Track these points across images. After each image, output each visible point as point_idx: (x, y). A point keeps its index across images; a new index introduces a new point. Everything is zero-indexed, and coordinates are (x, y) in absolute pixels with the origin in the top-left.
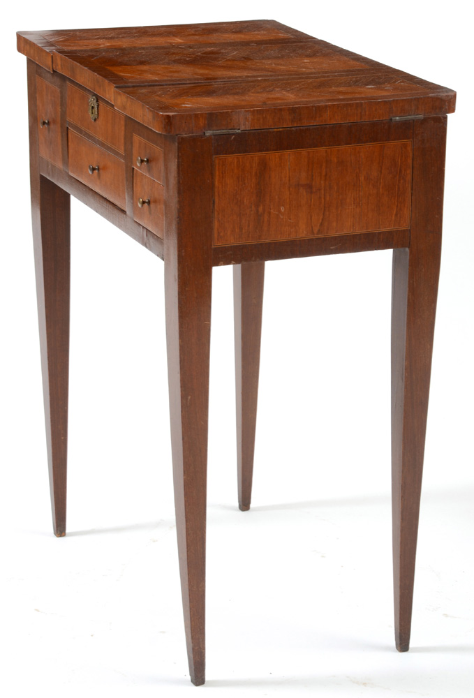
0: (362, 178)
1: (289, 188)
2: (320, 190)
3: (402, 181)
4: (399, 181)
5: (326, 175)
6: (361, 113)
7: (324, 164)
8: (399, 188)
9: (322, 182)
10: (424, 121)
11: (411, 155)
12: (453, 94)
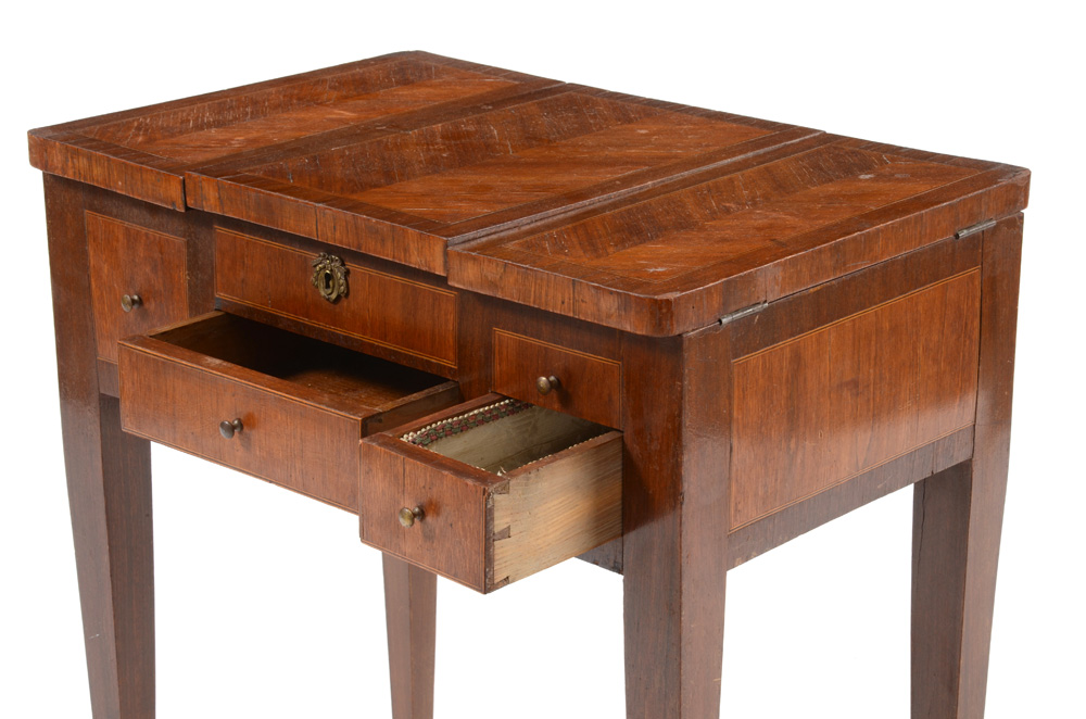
0: (920, 351)
1: (830, 392)
2: (868, 386)
3: (967, 343)
4: (965, 341)
5: (876, 357)
6: (920, 233)
7: (874, 338)
8: (964, 356)
9: (872, 371)
10: (996, 228)
11: (979, 294)
12: (1024, 175)
